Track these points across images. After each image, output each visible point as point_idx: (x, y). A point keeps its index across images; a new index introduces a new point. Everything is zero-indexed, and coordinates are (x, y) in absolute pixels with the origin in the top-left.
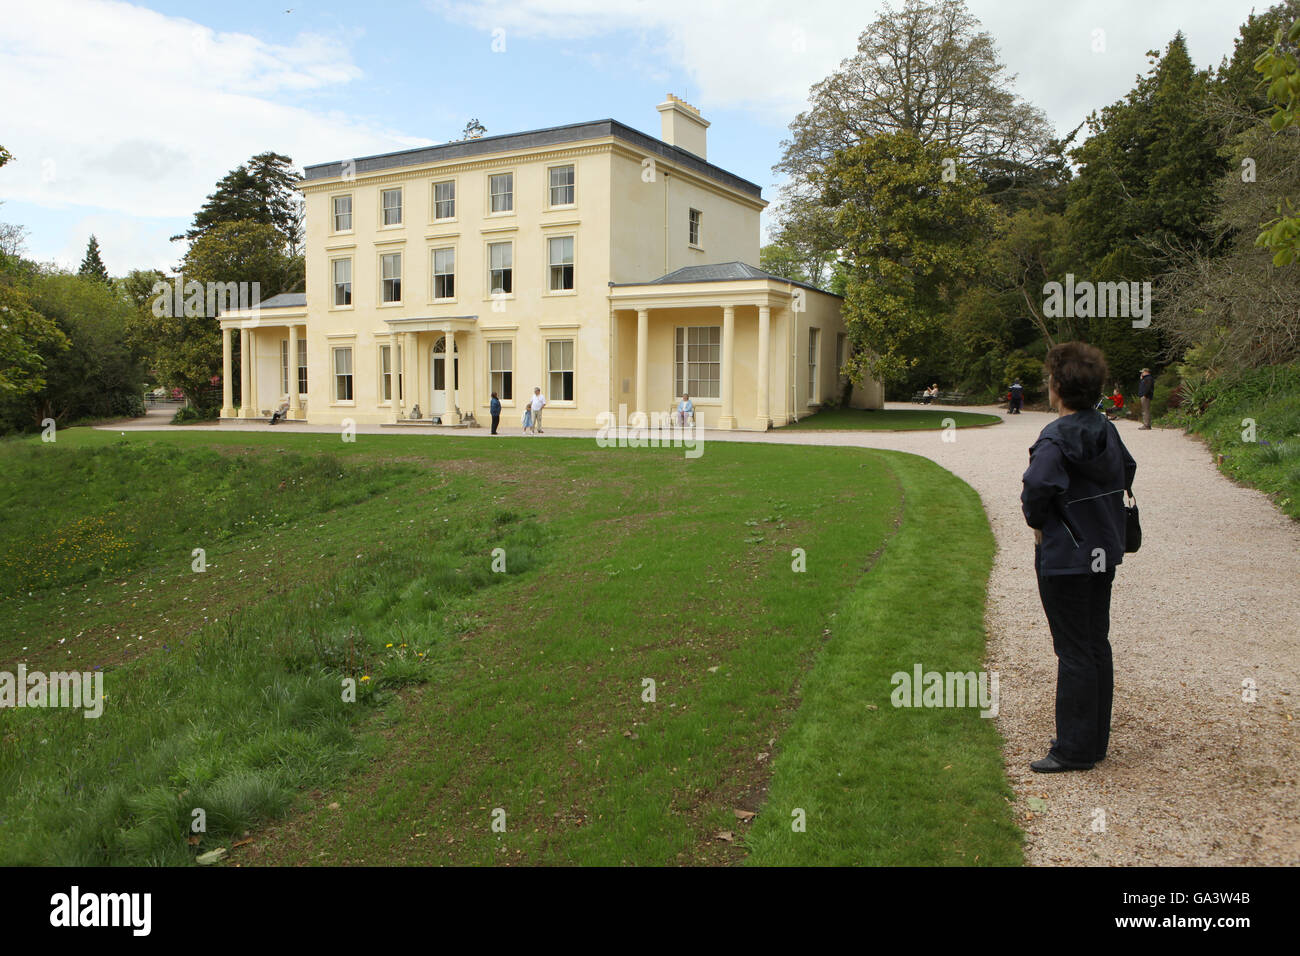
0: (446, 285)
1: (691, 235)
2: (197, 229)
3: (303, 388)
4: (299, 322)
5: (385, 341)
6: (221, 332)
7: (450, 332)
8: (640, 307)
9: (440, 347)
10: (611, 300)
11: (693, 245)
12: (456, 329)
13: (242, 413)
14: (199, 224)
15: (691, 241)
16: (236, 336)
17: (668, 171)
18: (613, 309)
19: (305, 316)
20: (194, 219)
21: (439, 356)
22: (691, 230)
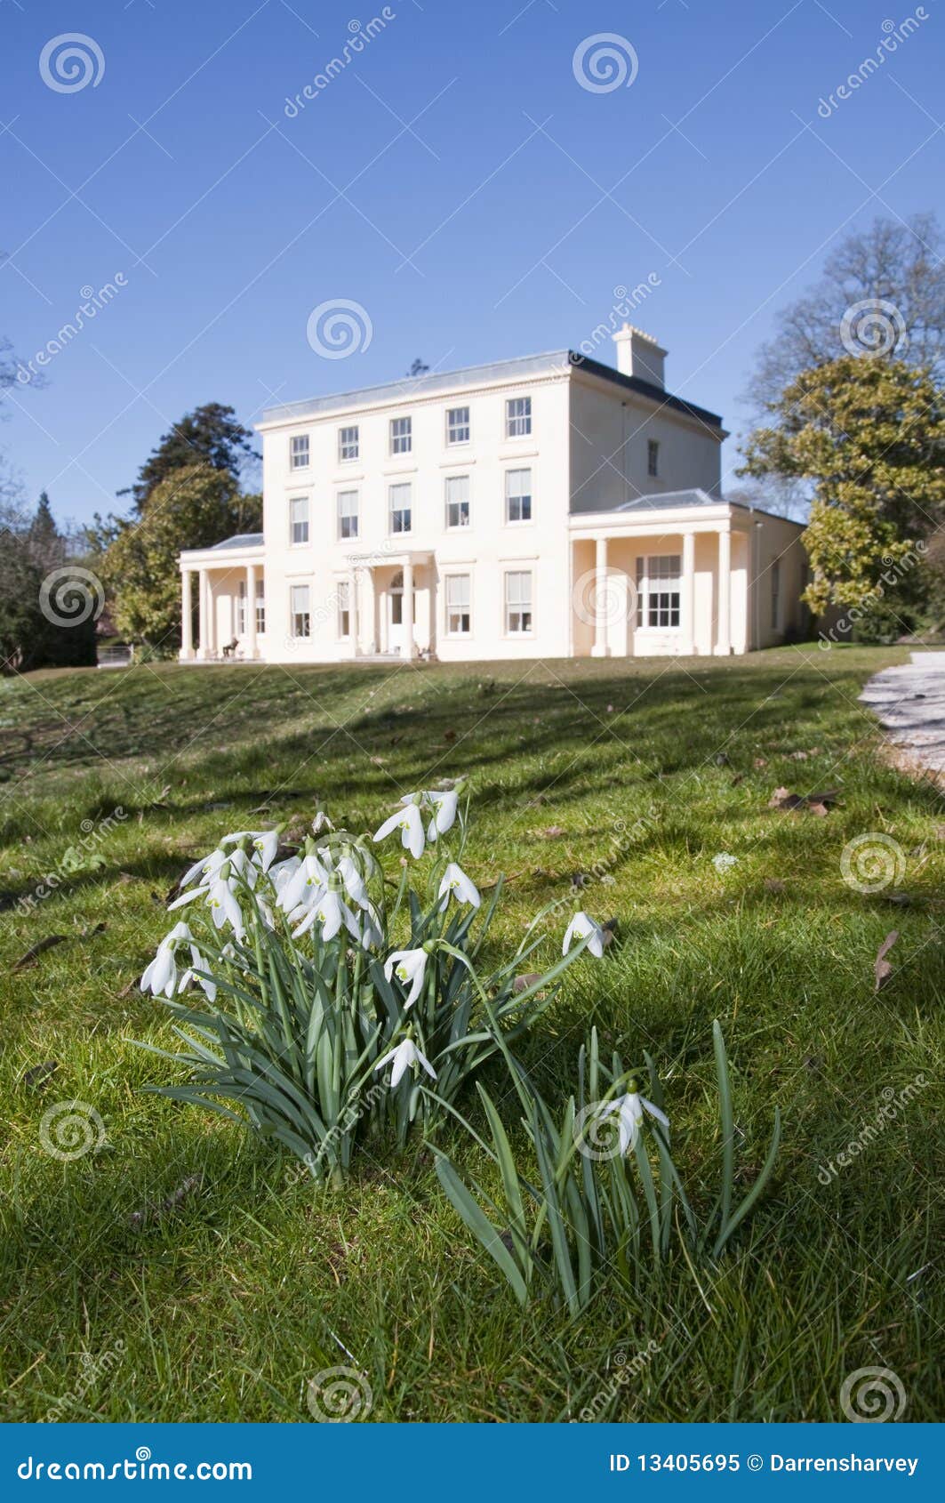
0: (402, 522)
1: (650, 467)
2: (143, 483)
3: (261, 627)
4: (258, 561)
5: (342, 578)
6: (179, 575)
7: (408, 565)
8: (598, 536)
9: (398, 581)
10: (570, 530)
12: (413, 563)
13: (201, 652)
14: (143, 477)
15: (650, 473)
16: (195, 576)
17: (626, 401)
18: (572, 539)
19: (262, 555)
20: (139, 473)
21: (396, 591)
22: (651, 463)
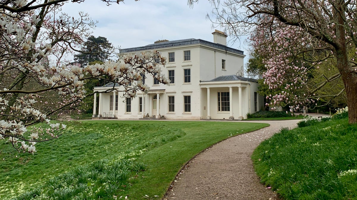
1: (223, 66)
3: (116, 109)
5: (140, 96)
7: (158, 94)
8: (208, 87)
9: (155, 97)
10: (200, 85)
11: (223, 69)
12: (160, 93)
13: (99, 116)
15: (223, 68)
17: (215, 50)
18: (201, 88)
21: (155, 100)
22: (223, 65)
